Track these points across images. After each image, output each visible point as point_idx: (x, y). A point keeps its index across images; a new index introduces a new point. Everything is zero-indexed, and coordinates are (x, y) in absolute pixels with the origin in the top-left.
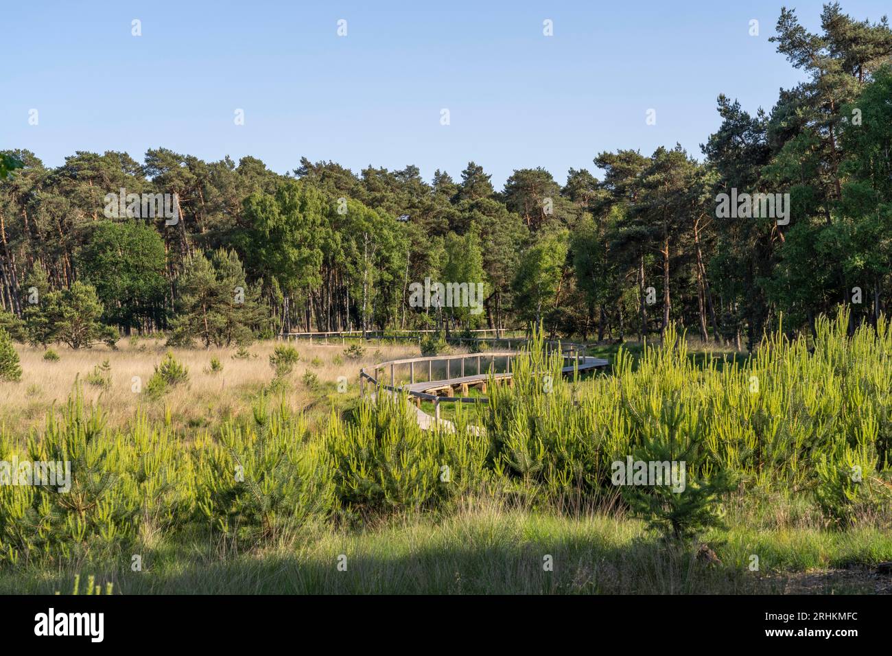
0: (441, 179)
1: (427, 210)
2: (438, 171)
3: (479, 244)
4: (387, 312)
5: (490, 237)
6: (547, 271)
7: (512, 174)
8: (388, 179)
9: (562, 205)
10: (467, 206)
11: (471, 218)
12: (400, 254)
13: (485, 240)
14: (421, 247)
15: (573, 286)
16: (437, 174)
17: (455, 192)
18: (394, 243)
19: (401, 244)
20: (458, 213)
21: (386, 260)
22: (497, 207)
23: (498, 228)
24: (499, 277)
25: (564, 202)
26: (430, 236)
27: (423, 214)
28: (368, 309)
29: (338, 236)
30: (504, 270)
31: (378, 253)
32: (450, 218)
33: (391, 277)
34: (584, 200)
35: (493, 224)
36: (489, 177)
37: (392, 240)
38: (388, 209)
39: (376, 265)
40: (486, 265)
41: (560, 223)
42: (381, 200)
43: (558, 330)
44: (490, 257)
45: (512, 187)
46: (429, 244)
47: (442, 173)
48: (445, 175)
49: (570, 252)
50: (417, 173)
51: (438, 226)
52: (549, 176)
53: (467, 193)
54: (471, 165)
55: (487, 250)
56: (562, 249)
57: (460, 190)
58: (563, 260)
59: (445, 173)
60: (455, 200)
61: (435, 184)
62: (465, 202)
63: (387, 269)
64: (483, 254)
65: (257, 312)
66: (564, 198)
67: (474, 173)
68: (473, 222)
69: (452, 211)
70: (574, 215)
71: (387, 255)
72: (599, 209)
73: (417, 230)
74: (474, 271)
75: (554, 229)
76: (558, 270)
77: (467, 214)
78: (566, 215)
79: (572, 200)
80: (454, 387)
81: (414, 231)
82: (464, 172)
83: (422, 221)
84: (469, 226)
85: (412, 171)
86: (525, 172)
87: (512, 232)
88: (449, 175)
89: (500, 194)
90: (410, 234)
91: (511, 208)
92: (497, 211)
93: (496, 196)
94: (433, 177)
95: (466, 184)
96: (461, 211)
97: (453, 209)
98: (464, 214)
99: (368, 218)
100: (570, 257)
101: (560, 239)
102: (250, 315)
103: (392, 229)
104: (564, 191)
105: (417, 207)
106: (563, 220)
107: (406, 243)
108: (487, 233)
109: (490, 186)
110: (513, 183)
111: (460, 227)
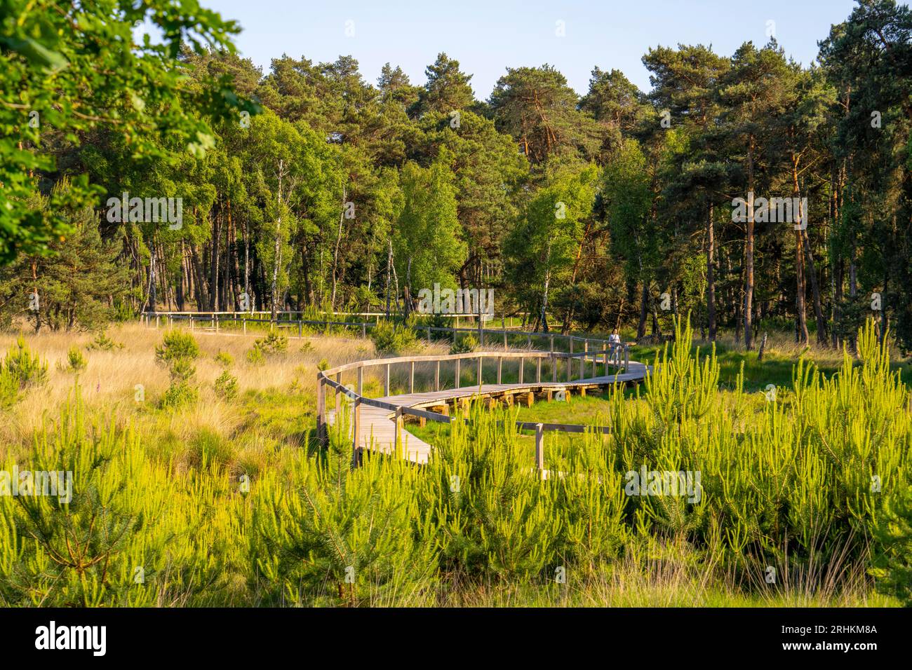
0: (392, 78)
1: (373, 126)
2: (388, 65)
3: (454, 182)
4: (308, 284)
5: (470, 171)
6: (563, 226)
7: (506, 74)
8: (313, 75)
9: (579, 124)
10: (433, 122)
11: (439, 141)
12: (331, 195)
13: (460, 176)
14: (362, 183)
15: (602, 251)
16: (386, 70)
17: (416, 99)
18: (323, 177)
19: (332, 179)
20: (420, 133)
21: (309, 202)
22: (481, 125)
23: (481, 157)
24: (481, 234)
25: (583, 120)
26: (376, 167)
27: (365, 134)
28: (281, 279)
29: (237, 163)
30: (490, 223)
31: (299, 191)
32: (408, 139)
33: (317, 229)
34: (614, 118)
35: (474, 151)
36: (469, 78)
37: (320, 171)
38: (314, 123)
39: (295, 210)
40: (463, 212)
41: (577, 152)
42: (303, 108)
43: (575, 318)
44: (468, 203)
45: (504, 94)
46: (375, 179)
47: (393, 69)
48: (398, 73)
49: (599, 198)
50: (354, 69)
51: (389, 152)
52: (560, 80)
53: (433, 100)
54: (442, 58)
55: (463, 190)
56: (588, 194)
57: (423, 95)
58: (588, 211)
59: (398, 69)
60: (414, 111)
61: (383, 86)
62: (431, 115)
63: (312, 216)
64: (458, 198)
65: (115, 278)
66: (583, 113)
67: (444, 71)
68: (443, 148)
69: (412, 129)
70: (597, 141)
71: (312, 194)
72: (648, 134)
73: (357, 157)
74: (443, 223)
75: (569, 161)
76: (579, 226)
77: (434, 135)
78: (585, 141)
79: (596, 118)
80: (450, 402)
81: (353, 159)
82: (430, 68)
83: (364, 144)
84: (437, 152)
85: (347, 65)
86: (524, 71)
87: (502, 164)
88: (405, 72)
89: (483, 104)
90: (348, 164)
91: (502, 126)
92: (480, 131)
93: (478, 108)
94: (380, 74)
95: (430, 87)
96: (426, 131)
97: (412, 127)
98: (430, 134)
99: (282, 138)
100: (600, 207)
101: (584, 179)
102: (105, 282)
103: (320, 154)
104: (583, 104)
105: (357, 122)
106: (581, 148)
107: (341, 176)
108: (463, 165)
109: (468, 91)
110: (506, 88)
111: (424, 154)
